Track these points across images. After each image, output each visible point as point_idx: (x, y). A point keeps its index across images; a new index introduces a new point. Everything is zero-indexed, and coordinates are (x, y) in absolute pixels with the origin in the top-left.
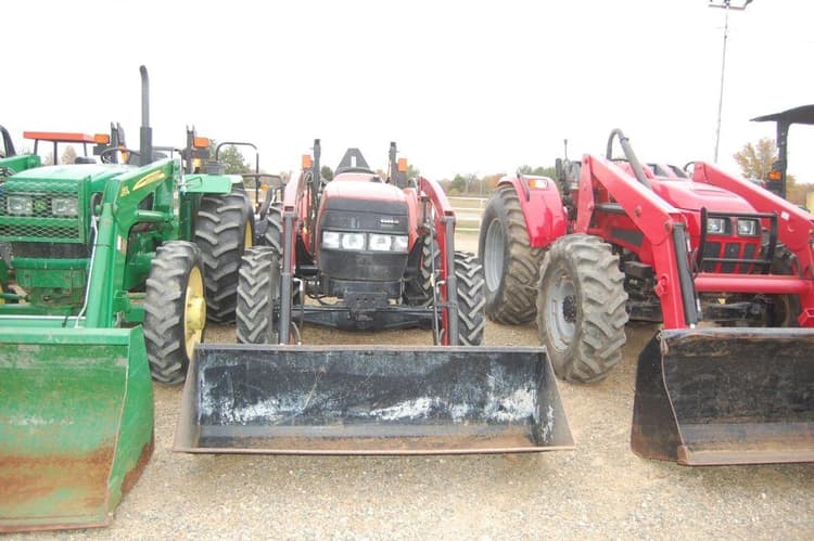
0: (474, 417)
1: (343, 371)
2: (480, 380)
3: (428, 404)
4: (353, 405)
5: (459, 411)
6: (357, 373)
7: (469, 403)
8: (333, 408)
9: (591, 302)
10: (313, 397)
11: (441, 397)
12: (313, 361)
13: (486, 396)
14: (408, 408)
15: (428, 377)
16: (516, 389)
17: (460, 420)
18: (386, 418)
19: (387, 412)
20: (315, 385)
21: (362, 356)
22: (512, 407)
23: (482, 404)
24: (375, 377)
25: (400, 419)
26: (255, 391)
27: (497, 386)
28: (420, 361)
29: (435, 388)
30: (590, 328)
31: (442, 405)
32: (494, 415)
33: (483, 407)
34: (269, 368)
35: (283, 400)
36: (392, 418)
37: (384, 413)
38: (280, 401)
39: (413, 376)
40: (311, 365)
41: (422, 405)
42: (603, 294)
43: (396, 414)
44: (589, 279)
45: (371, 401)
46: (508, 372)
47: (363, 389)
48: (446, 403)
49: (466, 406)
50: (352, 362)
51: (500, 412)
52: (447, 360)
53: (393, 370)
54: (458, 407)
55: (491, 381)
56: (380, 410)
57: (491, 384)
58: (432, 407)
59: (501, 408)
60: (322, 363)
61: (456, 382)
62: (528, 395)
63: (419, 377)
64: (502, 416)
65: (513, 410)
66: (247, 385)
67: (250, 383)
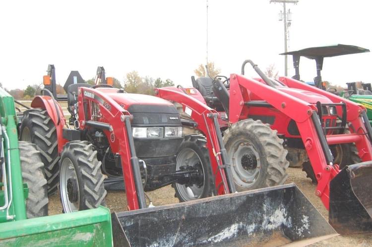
0: (257, 230)
1: (194, 216)
2: (260, 208)
3: (236, 227)
4: (200, 237)
5: (251, 228)
6: (201, 216)
7: (255, 223)
8: (189, 241)
9: (273, 156)
10: (178, 236)
11: (243, 222)
12: (178, 212)
13: (263, 217)
14: (227, 232)
15: (237, 211)
16: (275, 210)
17: (251, 234)
18: (216, 241)
19: (217, 237)
20: (179, 228)
21: (204, 204)
22: (274, 220)
23: (261, 222)
24: (211, 216)
25: (223, 240)
26: (145, 240)
27: (267, 210)
28: (233, 202)
29: (240, 217)
30: (273, 172)
31: (243, 227)
32: (266, 227)
33: (261, 224)
34: (152, 223)
35: (161, 242)
36: (219, 241)
37: (215, 238)
38: (159, 243)
39: (230, 212)
40: (177, 215)
41: (234, 228)
42: (278, 152)
43: (221, 237)
44: (269, 144)
45: (209, 232)
46: (272, 201)
47: (204, 225)
48: (245, 225)
49: (254, 224)
50: (199, 209)
51: (269, 225)
52: (245, 199)
53: (220, 210)
54: (250, 226)
55: (265, 207)
56: (213, 237)
57: (265, 210)
58: (239, 229)
59: (270, 222)
60: (183, 213)
61: (249, 211)
62: (280, 212)
63: (233, 212)
64: (270, 227)
65: (274, 222)
66: (139, 237)
67: (141, 236)
